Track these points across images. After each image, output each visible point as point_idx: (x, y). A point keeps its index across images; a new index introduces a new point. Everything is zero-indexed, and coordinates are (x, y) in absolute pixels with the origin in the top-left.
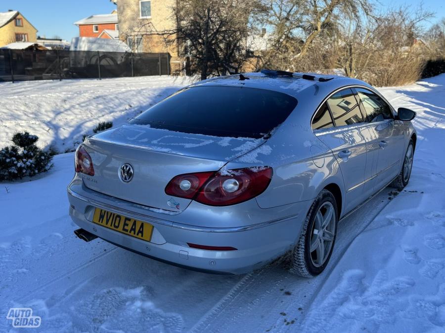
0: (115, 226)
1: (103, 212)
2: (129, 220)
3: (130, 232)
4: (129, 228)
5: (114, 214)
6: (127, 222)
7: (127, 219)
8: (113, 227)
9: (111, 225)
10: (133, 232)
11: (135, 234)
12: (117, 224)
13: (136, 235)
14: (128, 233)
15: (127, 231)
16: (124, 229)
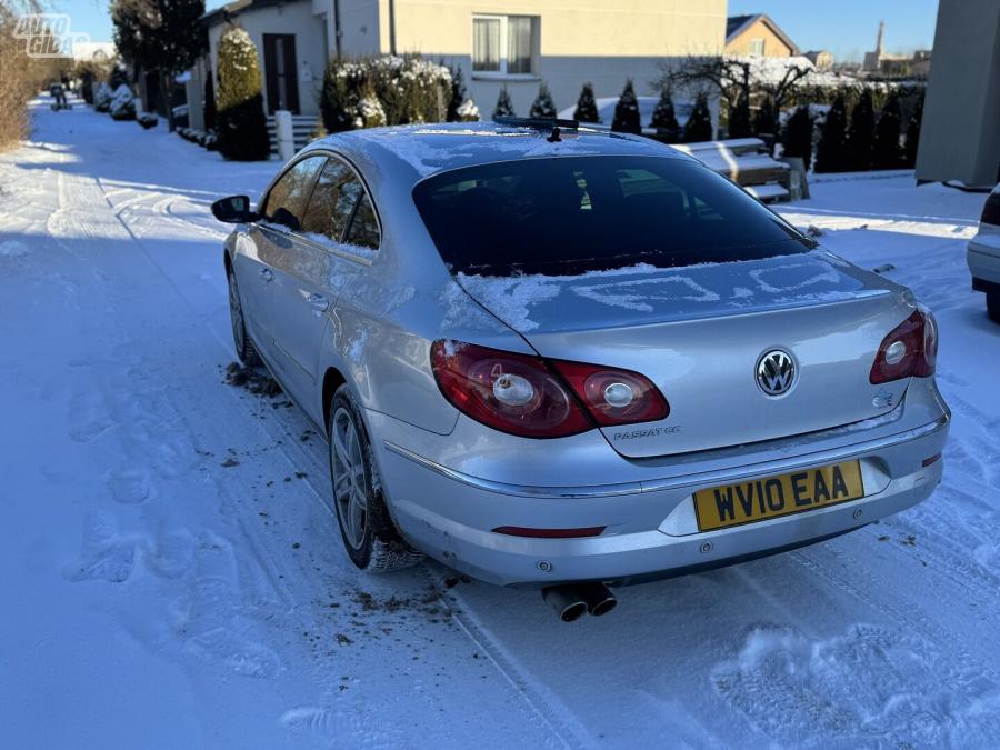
0: (773, 508)
1: (723, 492)
2: (804, 476)
3: (817, 500)
4: (809, 493)
5: (759, 484)
6: (800, 483)
7: (797, 477)
8: (769, 512)
9: (763, 511)
10: (822, 497)
11: (828, 498)
12: (776, 501)
13: (832, 501)
14: (814, 504)
15: (808, 501)
16: (799, 502)
